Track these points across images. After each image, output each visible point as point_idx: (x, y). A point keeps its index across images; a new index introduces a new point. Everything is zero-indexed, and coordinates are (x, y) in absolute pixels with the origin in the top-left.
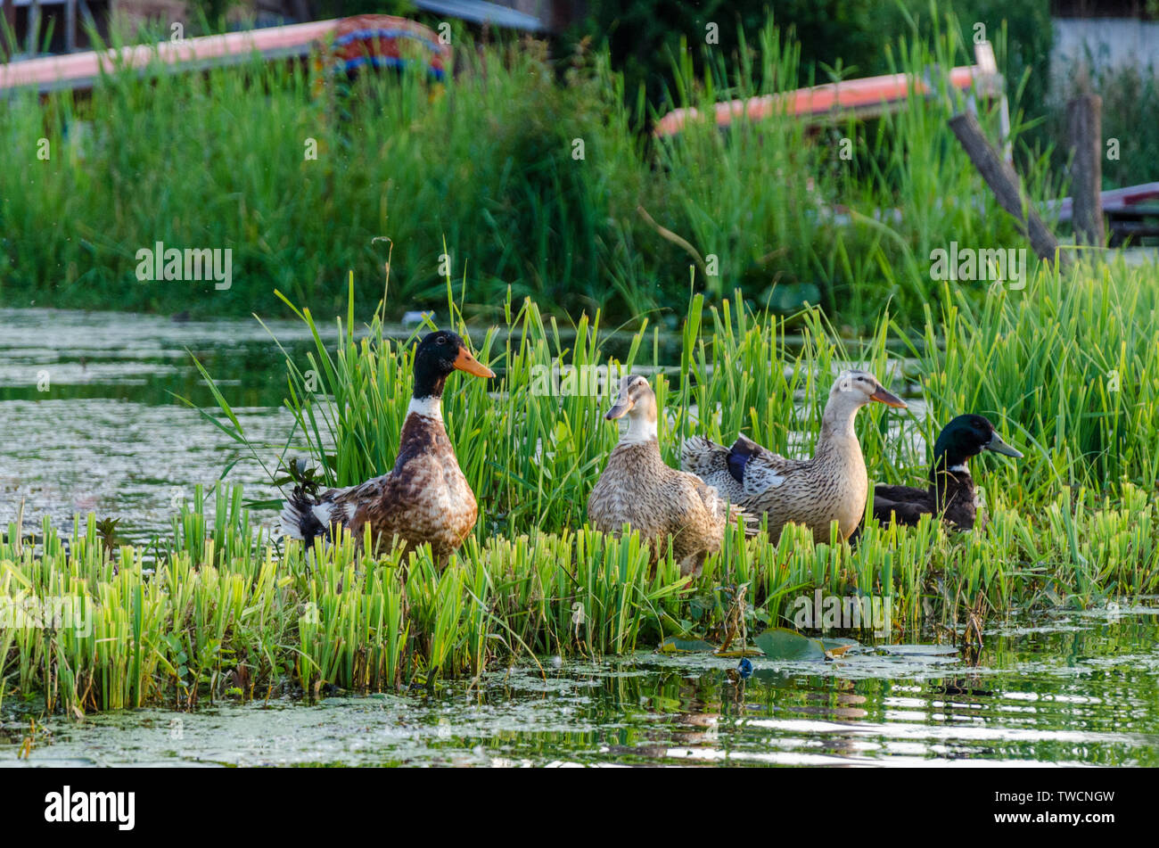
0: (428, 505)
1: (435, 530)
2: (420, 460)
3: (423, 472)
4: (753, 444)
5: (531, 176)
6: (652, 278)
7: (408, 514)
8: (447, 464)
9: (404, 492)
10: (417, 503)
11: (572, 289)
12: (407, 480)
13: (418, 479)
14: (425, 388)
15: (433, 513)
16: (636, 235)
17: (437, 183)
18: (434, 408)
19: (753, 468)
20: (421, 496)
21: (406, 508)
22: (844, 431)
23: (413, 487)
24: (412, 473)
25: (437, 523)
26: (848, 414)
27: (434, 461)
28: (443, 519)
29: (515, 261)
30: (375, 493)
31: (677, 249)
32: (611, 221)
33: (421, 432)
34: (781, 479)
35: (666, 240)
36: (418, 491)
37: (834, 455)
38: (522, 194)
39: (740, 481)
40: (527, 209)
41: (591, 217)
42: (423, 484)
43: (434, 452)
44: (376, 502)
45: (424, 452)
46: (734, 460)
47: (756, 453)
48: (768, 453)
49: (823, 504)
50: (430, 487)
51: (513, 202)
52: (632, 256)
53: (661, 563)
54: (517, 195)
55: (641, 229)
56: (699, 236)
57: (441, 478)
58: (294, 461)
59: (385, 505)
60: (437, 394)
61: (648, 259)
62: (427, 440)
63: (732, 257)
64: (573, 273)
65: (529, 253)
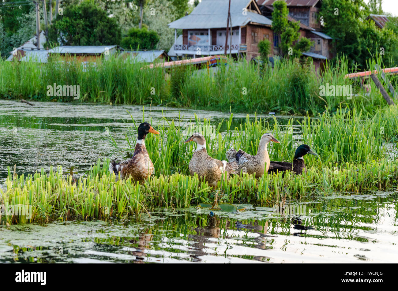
0: (139, 167)
1: (141, 173)
2: (138, 155)
3: (138, 158)
4: (243, 151)
5: (295, 86)
6: (317, 106)
7: (134, 169)
8: (146, 156)
9: (133, 162)
10: (136, 166)
11: (302, 109)
12: (134, 160)
13: (137, 159)
14: (141, 137)
15: (140, 169)
16: (314, 98)
17: (277, 87)
18: (143, 142)
19: (241, 157)
20: (137, 164)
21: (133, 167)
22: (264, 148)
23: (135, 161)
24: (136, 158)
25: (141, 171)
26: (265, 144)
27: (142, 155)
28: (143, 170)
29: (291, 103)
30: (127, 163)
31: (323, 101)
32: (310, 95)
33: (139, 148)
34: (248, 160)
35: (320, 99)
36: (137, 163)
37: (261, 154)
38: (293, 89)
39: (238, 161)
40: (294, 92)
41: (306, 94)
42: (138, 161)
43: (142, 153)
44: (127, 166)
45: (139, 153)
46: (237, 155)
47: (243, 154)
48: (246, 154)
49: (257, 167)
50: (140, 162)
51: (291, 91)
52: (313, 102)
53: (202, 183)
54: (292, 89)
55: (315, 96)
56: (327, 98)
57: (143, 160)
58: (128, 153)
59: (129, 166)
60: (144, 138)
61: (316, 103)
62: (141, 150)
63: (333, 103)
64: (303, 106)
65: (294, 101)
